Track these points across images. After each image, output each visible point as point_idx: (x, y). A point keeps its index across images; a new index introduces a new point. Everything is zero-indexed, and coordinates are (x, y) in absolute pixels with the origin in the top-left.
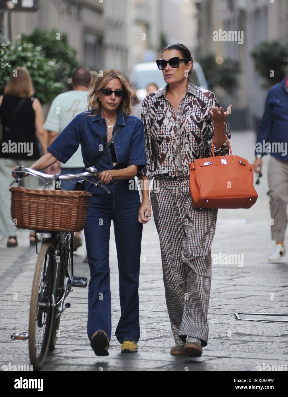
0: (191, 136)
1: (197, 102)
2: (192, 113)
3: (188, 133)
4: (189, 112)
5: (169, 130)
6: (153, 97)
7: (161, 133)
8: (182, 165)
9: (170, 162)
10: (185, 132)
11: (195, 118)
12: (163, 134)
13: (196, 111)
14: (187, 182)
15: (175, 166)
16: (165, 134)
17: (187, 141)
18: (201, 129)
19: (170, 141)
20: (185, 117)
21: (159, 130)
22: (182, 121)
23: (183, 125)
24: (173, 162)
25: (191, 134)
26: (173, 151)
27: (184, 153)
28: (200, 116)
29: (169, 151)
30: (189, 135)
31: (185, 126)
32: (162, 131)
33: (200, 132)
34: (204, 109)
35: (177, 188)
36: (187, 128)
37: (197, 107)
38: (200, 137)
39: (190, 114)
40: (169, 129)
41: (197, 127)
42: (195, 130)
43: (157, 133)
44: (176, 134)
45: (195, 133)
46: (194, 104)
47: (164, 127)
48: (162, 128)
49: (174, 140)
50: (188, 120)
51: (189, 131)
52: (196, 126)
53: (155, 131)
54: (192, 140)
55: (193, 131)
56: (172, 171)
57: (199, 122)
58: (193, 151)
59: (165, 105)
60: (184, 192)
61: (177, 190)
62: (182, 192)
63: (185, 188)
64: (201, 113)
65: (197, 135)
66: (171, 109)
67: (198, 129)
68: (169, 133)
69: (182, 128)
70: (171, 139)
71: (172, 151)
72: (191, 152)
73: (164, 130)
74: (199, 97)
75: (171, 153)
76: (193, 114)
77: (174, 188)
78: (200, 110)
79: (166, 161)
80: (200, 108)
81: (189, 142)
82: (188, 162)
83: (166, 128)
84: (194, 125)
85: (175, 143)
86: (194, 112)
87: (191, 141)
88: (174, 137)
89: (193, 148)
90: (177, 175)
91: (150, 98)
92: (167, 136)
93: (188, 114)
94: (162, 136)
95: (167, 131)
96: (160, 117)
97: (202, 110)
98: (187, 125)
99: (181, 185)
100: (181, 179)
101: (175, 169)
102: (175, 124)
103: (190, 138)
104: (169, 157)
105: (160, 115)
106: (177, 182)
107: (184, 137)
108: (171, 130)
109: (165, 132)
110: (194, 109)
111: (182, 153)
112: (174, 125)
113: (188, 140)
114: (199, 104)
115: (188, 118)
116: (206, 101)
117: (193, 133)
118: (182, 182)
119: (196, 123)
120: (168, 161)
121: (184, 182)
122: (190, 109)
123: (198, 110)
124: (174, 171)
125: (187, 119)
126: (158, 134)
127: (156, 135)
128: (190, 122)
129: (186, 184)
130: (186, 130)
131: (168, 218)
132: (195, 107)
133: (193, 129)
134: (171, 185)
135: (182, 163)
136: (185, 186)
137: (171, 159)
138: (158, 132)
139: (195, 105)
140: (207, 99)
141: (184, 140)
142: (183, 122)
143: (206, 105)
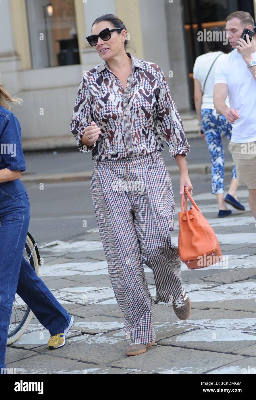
0: (141, 112)
1: (145, 74)
2: (140, 87)
3: (137, 108)
4: (137, 87)
5: (117, 107)
6: (94, 73)
7: (108, 110)
8: (132, 144)
9: (119, 142)
10: (133, 108)
11: (144, 92)
12: (109, 112)
13: (145, 84)
14: (136, 163)
15: (125, 146)
16: (112, 111)
17: (136, 118)
18: (151, 103)
19: (117, 119)
20: (133, 92)
21: (105, 108)
22: (130, 95)
23: (131, 100)
24: (122, 141)
25: (141, 109)
26: (122, 129)
27: (134, 131)
28: (149, 89)
29: (117, 129)
30: (139, 110)
31: (133, 101)
32: (109, 109)
33: (150, 106)
34: (152, 81)
35: (125, 169)
36: (136, 103)
37: (145, 80)
38: (150, 112)
39: (139, 88)
40: (116, 105)
41: (147, 102)
42: (145, 105)
43: (102, 112)
44: (124, 110)
45: (145, 108)
46: (141, 77)
47: (110, 104)
48: (108, 105)
49: (122, 117)
50: (136, 95)
51: (139, 106)
52: (145, 101)
53: (101, 110)
54: (142, 116)
55: (142, 106)
56: (121, 151)
57: (148, 96)
58: (144, 128)
59: (109, 79)
60: (132, 173)
61: (125, 171)
62: (131, 173)
63: (134, 169)
64: (149, 86)
65: (147, 110)
66: (117, 82)
67: (148, 104)
68: (116, 110)
69: (130, 104)
70: (118, 117)
71: (120, 130)
72: (142, 130)
73: (110, 107)
74: (146, 69)
75: (119, 132)
76: (142, 88)
77: (121, 169)
78: (149, 83)
79: (115, 140)
80: (148, 80)
81: (138, 119)
82: (138, 141)
83: (113, 104)
84: (143, 100)
85: (123, 121)
86: (142, 85)
87: (141, 118)
88: (121, 114)
89: (143, 125)
90: (126, 156)
91: (92, 75)
92: (114, 113)
93: (136, 89)
94: (108, 114)
95: (114, 108)
96: (104, 93)
97: (150, 83)
98: (136, 100)
99: (129, 166)
100: (129, 159)
101: (125, 149)
102: (122, 99)
103: (140, 114)
104: (117, 136)
105: (104, 91)
106: (124, 163)
107: (133, 114)
108: (118, 107)
109: (112, 108)
110: (142, 83)
111: (132, 131)
112: (121, 101)
113: (138, 116)
114: (146, 76)
115: (137, 92)
116: (154, 73)
117: (143, 108)
118: (130, 162)
119: (145, 97)
120: (117, 140)
121: (132, 162)
122: (138, 82)
123: (146, 83)
124: (124, 151)
125: (135, 93)
126: (104, 113)
127: (101, 113)
128: (138, 97)
129: (135, 165)
130: (135, 105)
131: (118, 200)
132: (143, 80)
133: (143, 104)
134: (118, 165)
135: (132, 142)
136: (134, 167)
137: (120, 138)
138: (104, 110)
139: (143, 78)
140: (155, 71)
141: (132, 116)
142: (131, 97)
143: (155, 77)
